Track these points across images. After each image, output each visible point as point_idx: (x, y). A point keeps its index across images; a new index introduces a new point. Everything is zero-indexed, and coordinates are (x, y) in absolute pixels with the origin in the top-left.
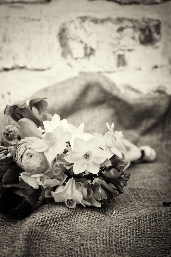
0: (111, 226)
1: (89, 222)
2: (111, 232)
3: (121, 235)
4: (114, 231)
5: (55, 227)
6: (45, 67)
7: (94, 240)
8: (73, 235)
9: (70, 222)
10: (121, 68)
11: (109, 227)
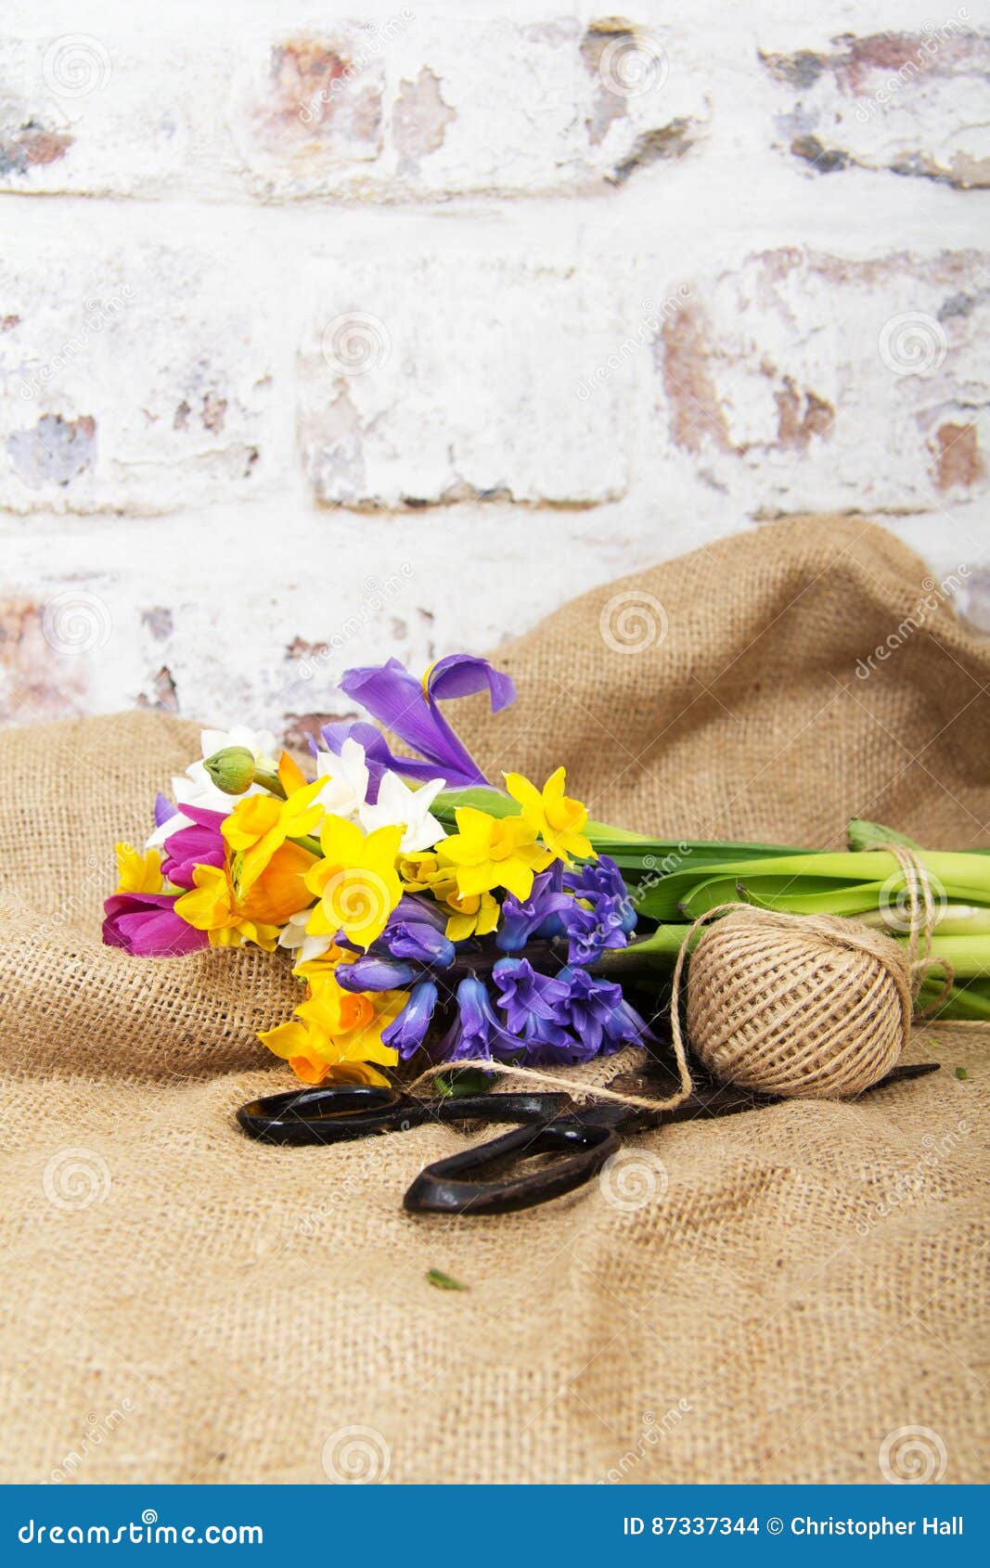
0: (908, 1240)
1: (819, 1224)
2: (905, 1263)
3: (943, 1279)
4: (917, 1259)
5: (690, 1244)
6: (595, 493)
7: (840, 1290)
8: (761, 1272)
9: (744, 1223)
10: (957, 491)
11: (896, 1245)
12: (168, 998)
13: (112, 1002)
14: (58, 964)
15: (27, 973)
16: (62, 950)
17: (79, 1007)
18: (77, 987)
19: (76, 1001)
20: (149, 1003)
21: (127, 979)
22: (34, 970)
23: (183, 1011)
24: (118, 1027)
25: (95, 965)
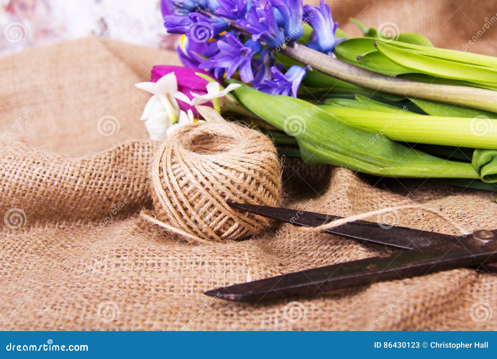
12: (95, 181)
13: (62, 187)
14: (30, 169)
15: (12, 175)
16: (32, 161)
17: (44, 192)
18: (41, 181)
19: (42, 188)
20: (84, 185)
21: (70, 173)
22: (15, 173)
23: (104, 187)
24: (67, 199)
25: (51, 168)
